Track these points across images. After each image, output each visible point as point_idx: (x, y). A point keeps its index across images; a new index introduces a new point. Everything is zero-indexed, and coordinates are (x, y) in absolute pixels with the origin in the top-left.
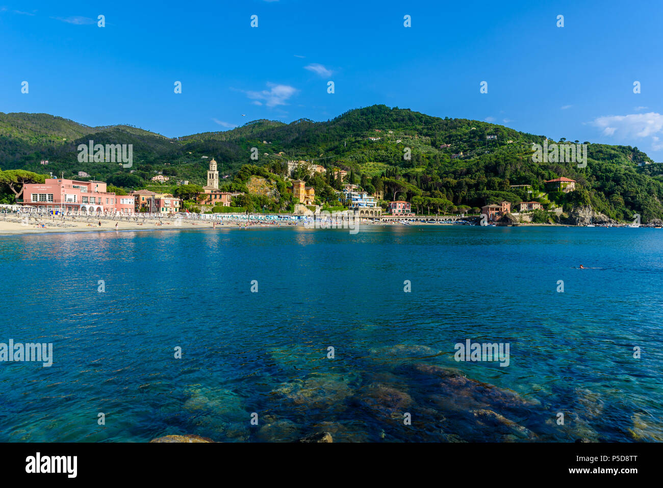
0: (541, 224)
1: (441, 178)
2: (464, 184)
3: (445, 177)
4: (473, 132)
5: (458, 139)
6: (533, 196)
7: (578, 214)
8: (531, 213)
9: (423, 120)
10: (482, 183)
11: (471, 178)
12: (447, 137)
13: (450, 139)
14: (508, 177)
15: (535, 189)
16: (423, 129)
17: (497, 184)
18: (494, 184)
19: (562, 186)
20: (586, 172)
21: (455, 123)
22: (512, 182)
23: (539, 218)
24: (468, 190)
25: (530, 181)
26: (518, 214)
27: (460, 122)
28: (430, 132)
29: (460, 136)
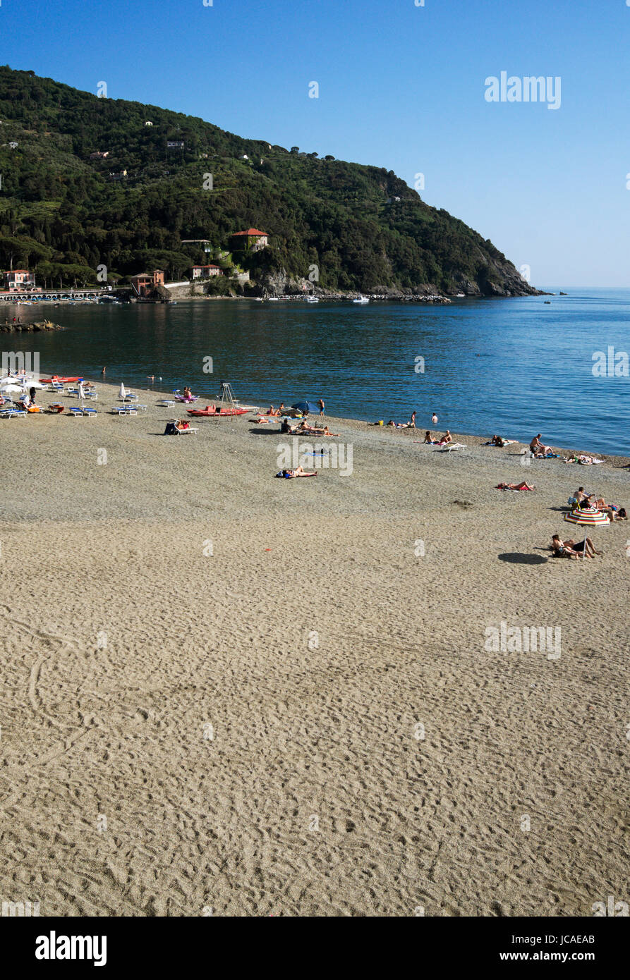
0: (219, 297)
1: (84, 225)
2: (116, 238)
3: (90, 225)
4: (147, 131)
5: (119, 143)
6: (211, 256)
7: (268, 281)
8: (205, 281)
9: (60, 97)
10: (142, 237)
11: (128, 228)
12: (102, 137)
13: (105, 141)
14: (180, 228)
15: (214, 246)
16: (59, 116)
17: (162, 238)
18: (158, 238)
19: (250, 243)
20: (297, 217)
21: (117, 110)
22: (184, 235)
23: (217, 289)
24: (123, 248)
25: (209, 234)
26: (188, 283)
27: (125, 109)
28: (73, 125)
29: (125, 137)
